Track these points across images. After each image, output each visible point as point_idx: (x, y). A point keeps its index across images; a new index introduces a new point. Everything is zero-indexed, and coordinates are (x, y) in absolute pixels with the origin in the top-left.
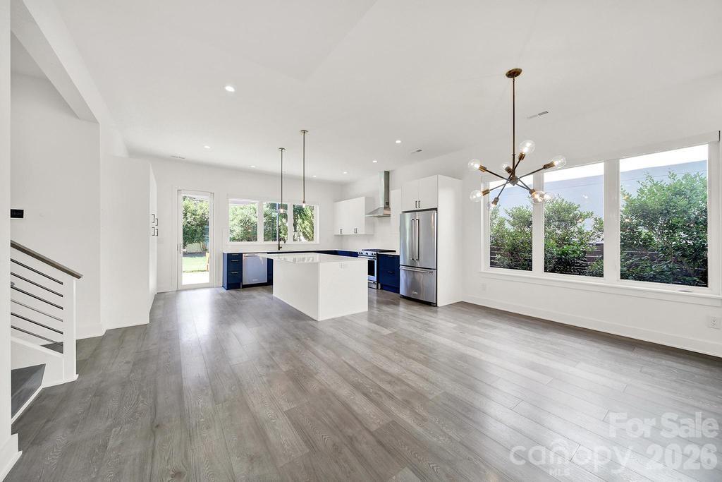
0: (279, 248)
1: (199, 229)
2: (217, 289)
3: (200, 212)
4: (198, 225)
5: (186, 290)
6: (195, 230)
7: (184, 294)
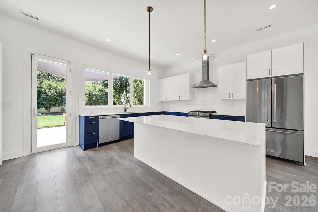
0: (125, 110)
1: (59, 98)
2: (74, 149)
3: (60, 88)
4: (58, 96)
5: (41, 153)
6: (56, 99)
7: (38, 158)
